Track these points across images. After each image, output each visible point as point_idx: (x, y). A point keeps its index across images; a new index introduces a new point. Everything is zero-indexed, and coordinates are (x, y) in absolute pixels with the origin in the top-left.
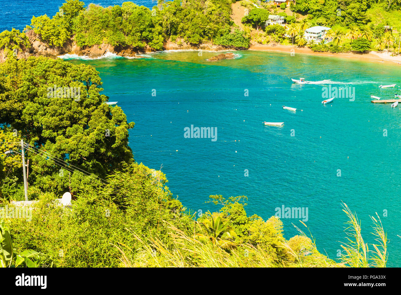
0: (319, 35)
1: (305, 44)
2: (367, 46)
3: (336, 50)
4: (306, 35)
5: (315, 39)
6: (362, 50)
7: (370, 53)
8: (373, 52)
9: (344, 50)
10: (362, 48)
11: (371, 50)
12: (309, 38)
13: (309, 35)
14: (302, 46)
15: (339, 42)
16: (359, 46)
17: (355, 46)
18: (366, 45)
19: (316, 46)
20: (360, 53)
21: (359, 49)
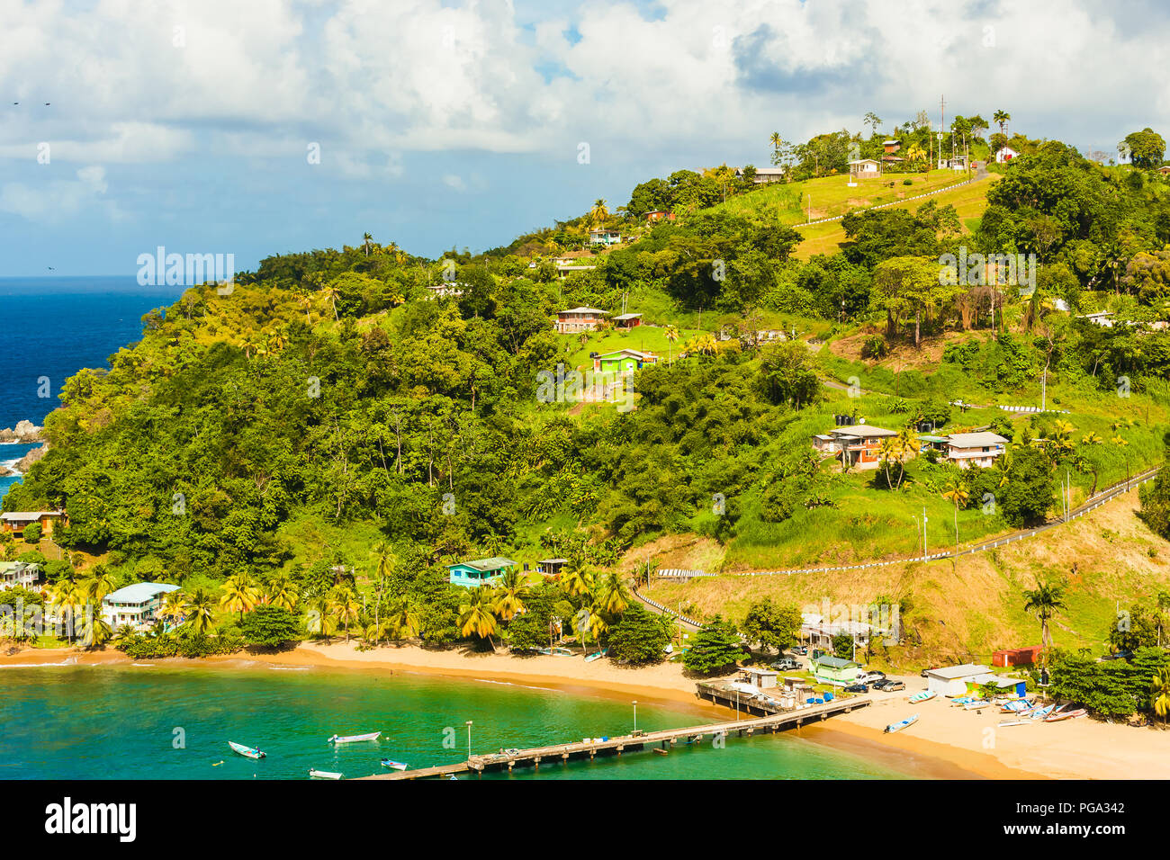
0: (146, 608)
1: (107, 640)
2: (288, 629)
3: (198, 647)
4: (108, 613)
5: (135, 622)
6: (274, 641)
7: (298, 647)
8: (306, 645)
9: (223, 644)
10: (272, 635)
11: (298, 638)
12: (118, 619)
13: (116, 610)
14: (97, 645)
15: (205, 623)
16: (264, 628)
17: (253, 632)
18: (285, 626)
19: (138, 641)
20: (270, 649)
21: (266, 638)
